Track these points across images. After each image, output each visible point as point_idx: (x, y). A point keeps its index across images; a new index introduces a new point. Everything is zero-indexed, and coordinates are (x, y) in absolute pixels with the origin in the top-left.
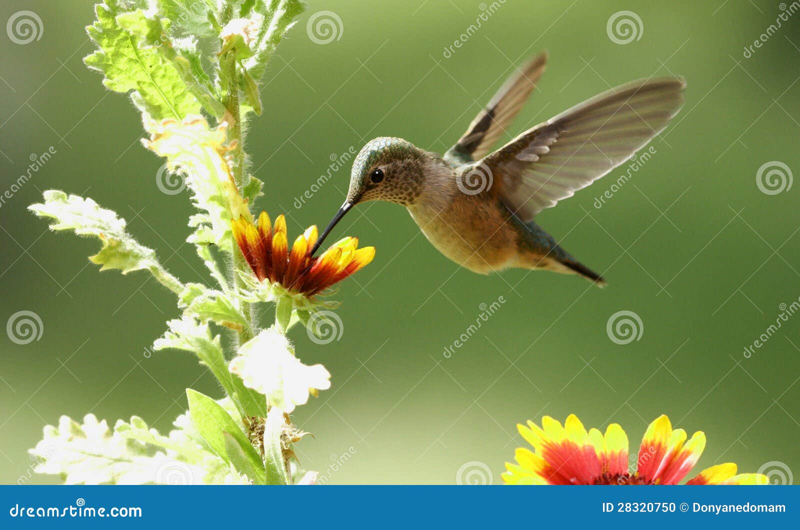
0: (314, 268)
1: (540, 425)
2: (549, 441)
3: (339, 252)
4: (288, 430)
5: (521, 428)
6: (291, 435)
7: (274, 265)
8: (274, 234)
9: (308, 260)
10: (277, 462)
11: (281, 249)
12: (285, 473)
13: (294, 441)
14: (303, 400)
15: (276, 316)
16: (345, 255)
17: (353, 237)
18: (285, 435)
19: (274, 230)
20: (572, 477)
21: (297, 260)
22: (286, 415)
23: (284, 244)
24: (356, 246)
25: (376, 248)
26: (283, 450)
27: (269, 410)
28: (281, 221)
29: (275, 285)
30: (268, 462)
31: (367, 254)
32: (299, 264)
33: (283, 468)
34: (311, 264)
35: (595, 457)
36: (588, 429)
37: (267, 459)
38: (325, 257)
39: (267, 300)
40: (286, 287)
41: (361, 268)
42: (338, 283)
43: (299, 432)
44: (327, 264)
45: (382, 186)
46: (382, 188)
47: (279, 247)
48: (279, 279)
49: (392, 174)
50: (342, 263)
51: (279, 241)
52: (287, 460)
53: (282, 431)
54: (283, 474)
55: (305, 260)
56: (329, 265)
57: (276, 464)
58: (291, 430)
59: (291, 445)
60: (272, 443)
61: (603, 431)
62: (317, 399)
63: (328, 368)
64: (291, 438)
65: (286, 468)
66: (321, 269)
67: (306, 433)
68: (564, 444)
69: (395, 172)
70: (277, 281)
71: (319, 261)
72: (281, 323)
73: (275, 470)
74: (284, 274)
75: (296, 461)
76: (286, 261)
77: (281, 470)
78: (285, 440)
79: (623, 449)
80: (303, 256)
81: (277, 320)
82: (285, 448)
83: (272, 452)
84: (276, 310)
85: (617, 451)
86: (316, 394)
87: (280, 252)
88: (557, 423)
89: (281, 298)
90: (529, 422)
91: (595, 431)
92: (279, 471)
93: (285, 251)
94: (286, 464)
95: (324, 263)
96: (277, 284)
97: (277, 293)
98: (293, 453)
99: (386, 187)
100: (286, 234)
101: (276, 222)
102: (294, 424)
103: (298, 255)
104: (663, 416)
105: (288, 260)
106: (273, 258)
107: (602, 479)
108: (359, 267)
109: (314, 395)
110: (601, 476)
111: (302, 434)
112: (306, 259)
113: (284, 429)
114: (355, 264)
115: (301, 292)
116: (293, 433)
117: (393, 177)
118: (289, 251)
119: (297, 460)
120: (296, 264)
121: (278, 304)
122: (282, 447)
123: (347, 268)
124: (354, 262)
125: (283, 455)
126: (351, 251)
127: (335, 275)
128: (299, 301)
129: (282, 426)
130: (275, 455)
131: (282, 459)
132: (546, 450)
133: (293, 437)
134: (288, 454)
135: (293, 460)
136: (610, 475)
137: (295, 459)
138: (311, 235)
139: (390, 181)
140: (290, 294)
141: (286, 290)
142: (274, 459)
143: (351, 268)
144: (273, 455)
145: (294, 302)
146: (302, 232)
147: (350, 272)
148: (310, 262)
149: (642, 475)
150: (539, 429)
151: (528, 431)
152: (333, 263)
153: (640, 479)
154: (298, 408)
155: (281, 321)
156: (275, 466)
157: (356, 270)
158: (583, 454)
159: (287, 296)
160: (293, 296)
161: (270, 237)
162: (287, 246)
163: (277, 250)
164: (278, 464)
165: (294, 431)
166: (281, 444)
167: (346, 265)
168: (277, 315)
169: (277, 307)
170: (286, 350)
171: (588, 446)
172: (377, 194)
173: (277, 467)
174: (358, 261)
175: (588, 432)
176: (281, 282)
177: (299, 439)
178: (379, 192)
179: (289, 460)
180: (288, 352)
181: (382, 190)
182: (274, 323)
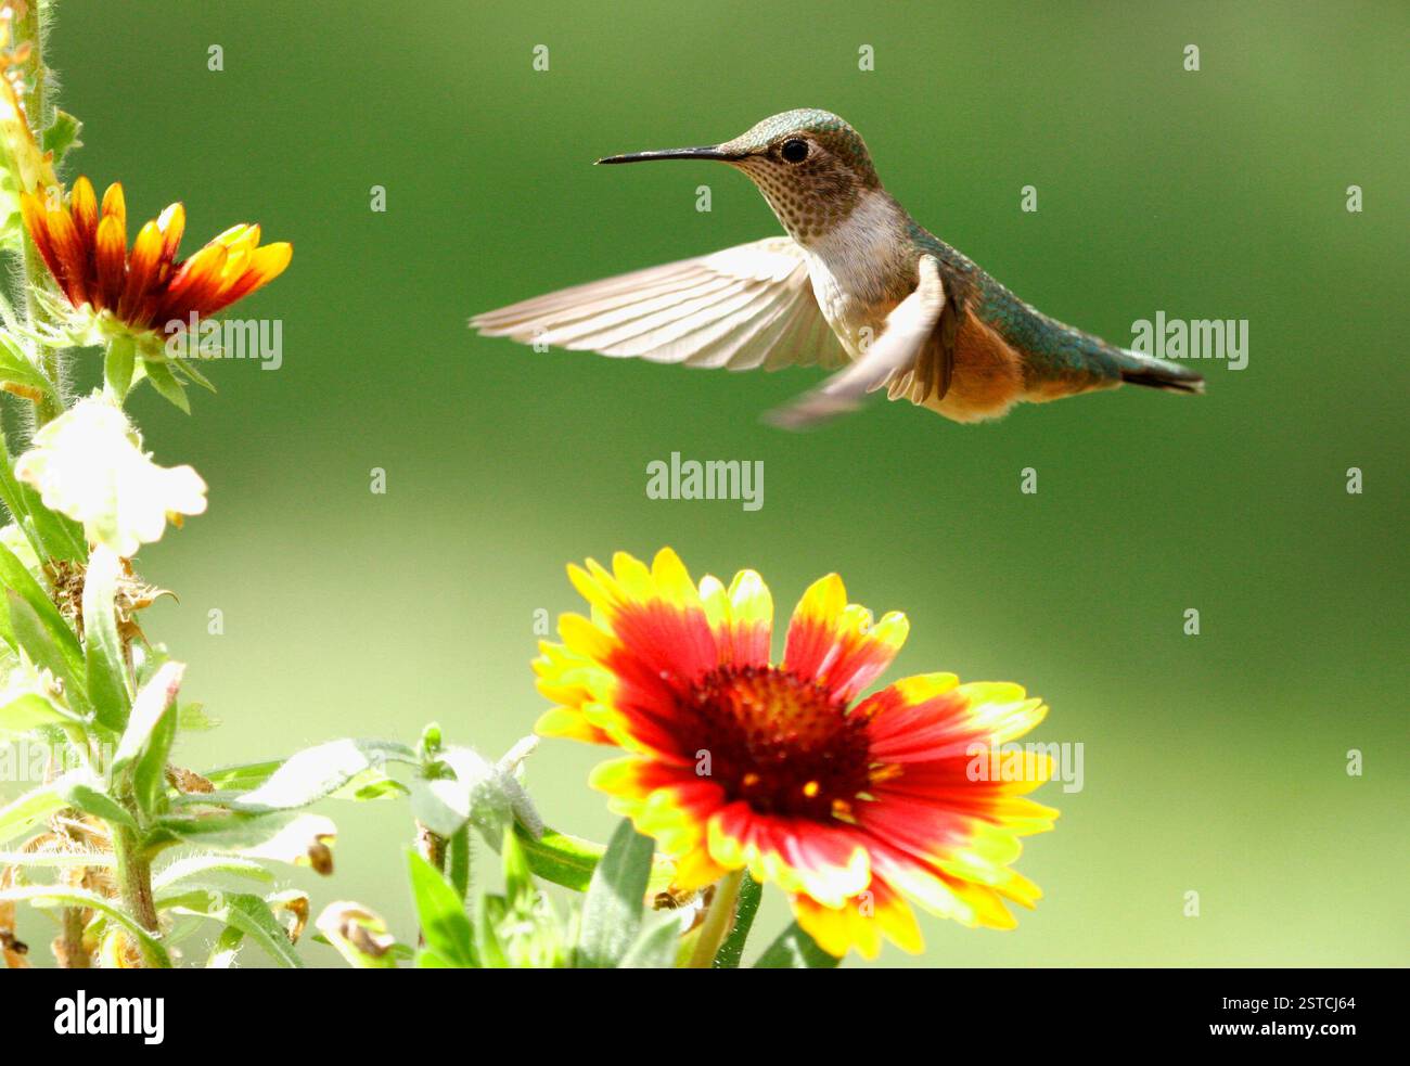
0: (176, 282)
1: (608, 567)
2: (623, 599)
3: (221, 254)
4: (129, 585)
5: (574, 571)
6: (134, 596)
7: (100, 278)
8: (101, 219)
9: (165, 267)
10: (109, 646)
11: (114, 249)
12: (124, 669)
13: (140, 606)
14: (154, 533)
15: (105, 372)
16: (233, 258)
17: (251, 224)
18: (123, 595)
19: (101, 212)
20: (663, 668)
21: (142, 268)
22: (124, 561)
23: (119, 239)
24: (257, 241)
25: (294, 246)
26: (120, 624)
27: (92, 549)
28: (115, 195)
29: (103, 316)
30: (90, 648)
31: (276, 257)
32: (147, 275)
33: (119, 657)
34: (171, 276)
35: (706, 631)
36: (696, 578)
37: (89, 641)
38: (196, 263)
39: (89, 343)
40: (124, 318)
41: (264, 283)
42: (223, 310)
43: (150, 588)
44: (201, 276)
45: (788, 170)
46: (785, 173)
47: (110, 244)
48: (110, 303)
49: (815, 168)
50: (227, 275)
51: (110, 232)
52: (126, 641)
53: (116, 588)
54: (119, 667)
55: (159, 269)
56: (205, 277)
57: (106, 649)
58: (134, 587)
59: (135, 615)
60: (98, 610)
61: (727, 582)
62: (180, 529)
63: (202, 471)
64: (133, 601)
65: (125, 656)
66: (189, 285)
67: (163, 592)
68: (651, 607)
69: (822, 169)
70: (106, 307)
71: (185, 269)
72: (115, 387)
73: (105, 661)
74: (119, 295)
75: (144, 645)
76: (123, 269)
77: (116, 661)
78: (121, 604)
79: (761, 621)
80: (155, 261)
81: (107, 381)
82: (123, 621)
83: (98, 629)
84: (106, 362)
85: (750, 622)
86: (178, 521)
87: (110, 253)
88: (640, 565)
89: (115, 341)
90: (590, 562)
91: (710, 583)
92: (111, 663)
93: (120, 253)
94: (125, 650)
95: (195, 274)
96: (106, 313)
97: (106, 331)
98: (138, 628)
99: (790, 178)
100: (124, 220)
101: (106, 195)
102: (139, 573)
103: (145, 259)
104: (831, 575)
105: (127, 268)
106: (98, 265)
107: (719, 675)
108: (263, 280)
109: (173, 523)
110: (717, 670)
111: (154, 594)
112: (161, 265)
113: (121, 584)
114: (254, 275)
115: (152, 327)
116: (139, 592)
117: (813, 173)
118: (128, 251)
119: (145, 641)
120: (141, 276)
121: (108, 350)
122: (117, 617)
123: (238, 283)
124: (252, 271)
125: (119, 633)
126: (246, 251)
127: (215, 296)
128: (149, 345)
129: (118, 579)
130: (105, 633)
131: (116, 641)
132: (618, 616)
133: (137, 599)
134: (128, 630)
135: (138, 642)
136: (734, 669)
137: (141, 640)
138: (171, 219)
139: (803, 174)
140: (131, 332)
141: (123, 325)
142: (102, 639)
143: (245, 283)
144: (100, 634)
145: (138, 346)
146: (155, 216)
147: (245, 290)
148: (169, 271)
149: (793, 669)
150: (607, 575)
151: (587, 578)
152: (211, 274)
153: (789, 675)
154: (145, 549)
155: (114, 382)
156: (104, 653)
157: (257, 285)
158: (683, 624)
159: (127, 336)
160: (136, 336)
161: (94, 225)
162: (124, 242)
163: (106, 250)
164: (110, 650)
165: (139, 588)
166: (116, 611)
167: (236, 277)
168: (109, 371)
169: (106, 358)
170: (124, 437)
171: (693, 609)
172: (770, 175)
173: (107, 655)
174: (260, 269)
175: (696, 583)
176: (114, 310)
177: (149, 602)
178: (774, 174)
179: (132, 641)
180: (127, 442)
181: (782, 176)
182: (101, 386)
